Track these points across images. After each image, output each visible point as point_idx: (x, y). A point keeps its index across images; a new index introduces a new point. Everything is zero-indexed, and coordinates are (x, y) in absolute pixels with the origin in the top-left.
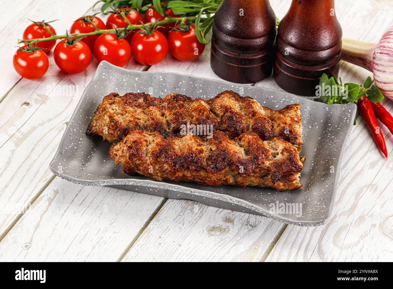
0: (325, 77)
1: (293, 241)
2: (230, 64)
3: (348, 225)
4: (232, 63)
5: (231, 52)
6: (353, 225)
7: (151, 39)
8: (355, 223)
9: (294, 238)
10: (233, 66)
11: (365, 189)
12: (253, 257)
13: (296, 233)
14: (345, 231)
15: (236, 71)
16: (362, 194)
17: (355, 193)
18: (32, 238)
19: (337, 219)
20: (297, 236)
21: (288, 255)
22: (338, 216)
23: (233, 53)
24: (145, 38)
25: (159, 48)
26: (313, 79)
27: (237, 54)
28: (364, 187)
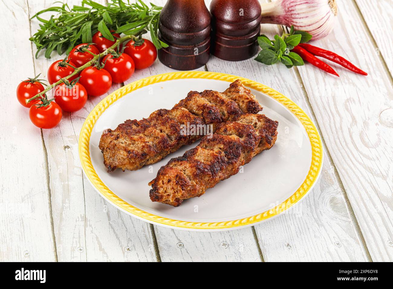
0: (263, 39)
1: (342, 157)
2: (189, 56)
3: (362, 131)
4: (191, 55)
5: (188, 46)
6: (364, 130)
7: (121, 60)
8: (365, 127)
9: (340, 154)
10: (192, 57)
11: (348, 104)
12: (331, 180)
13: (338, 151)
14: (364, 136)
15: (194, 60)
16: (349, 108)
17: (345, 110)
18: (178, 238)
19: (352, 130)
20: (341, 153)
21: (349, 167)
22: (350, 128)
23: (190, 46)
24: (117, 61)
25: (129, 65)
26: (251, 44)
27: (192, 46)
28: (345, 102)
